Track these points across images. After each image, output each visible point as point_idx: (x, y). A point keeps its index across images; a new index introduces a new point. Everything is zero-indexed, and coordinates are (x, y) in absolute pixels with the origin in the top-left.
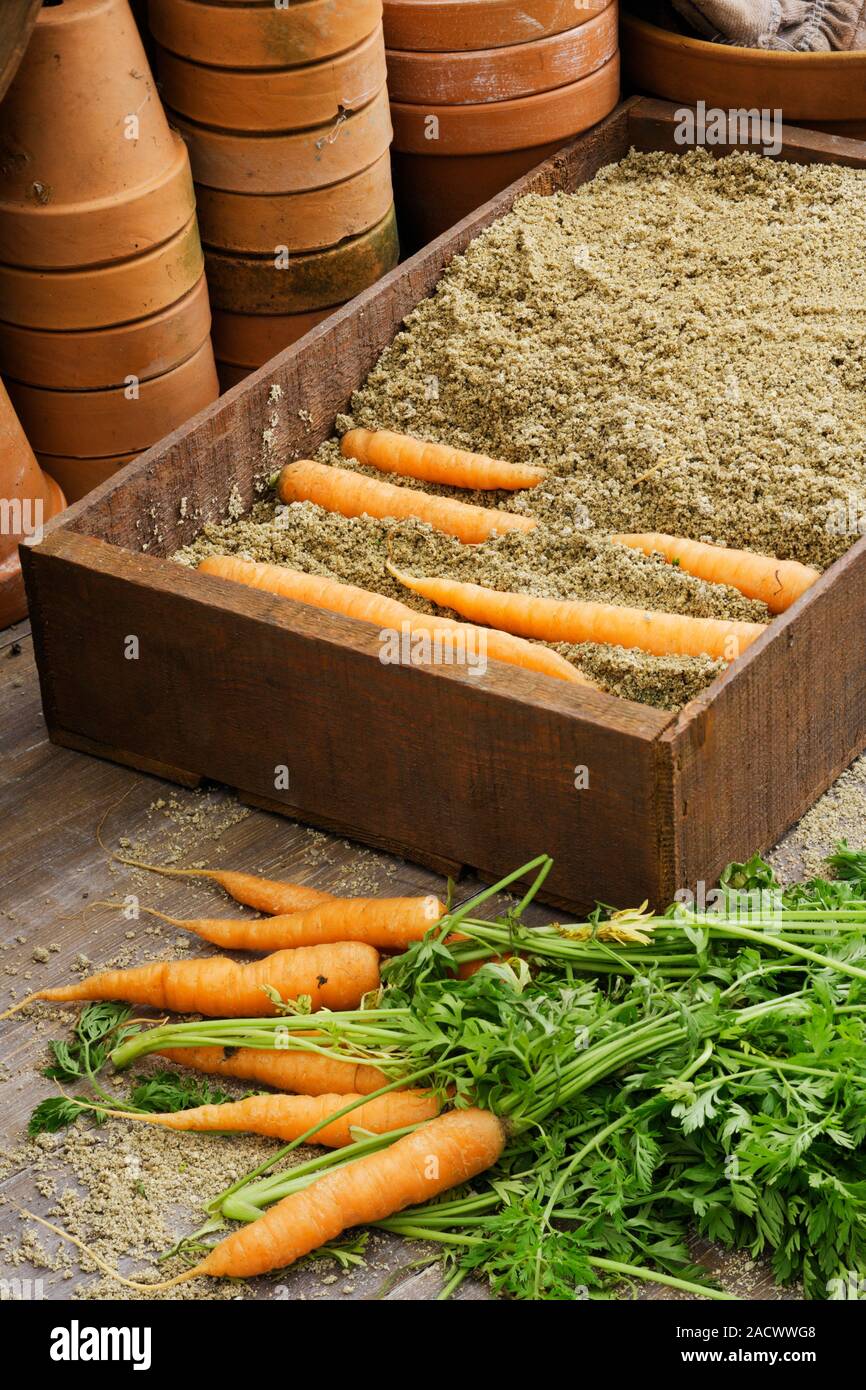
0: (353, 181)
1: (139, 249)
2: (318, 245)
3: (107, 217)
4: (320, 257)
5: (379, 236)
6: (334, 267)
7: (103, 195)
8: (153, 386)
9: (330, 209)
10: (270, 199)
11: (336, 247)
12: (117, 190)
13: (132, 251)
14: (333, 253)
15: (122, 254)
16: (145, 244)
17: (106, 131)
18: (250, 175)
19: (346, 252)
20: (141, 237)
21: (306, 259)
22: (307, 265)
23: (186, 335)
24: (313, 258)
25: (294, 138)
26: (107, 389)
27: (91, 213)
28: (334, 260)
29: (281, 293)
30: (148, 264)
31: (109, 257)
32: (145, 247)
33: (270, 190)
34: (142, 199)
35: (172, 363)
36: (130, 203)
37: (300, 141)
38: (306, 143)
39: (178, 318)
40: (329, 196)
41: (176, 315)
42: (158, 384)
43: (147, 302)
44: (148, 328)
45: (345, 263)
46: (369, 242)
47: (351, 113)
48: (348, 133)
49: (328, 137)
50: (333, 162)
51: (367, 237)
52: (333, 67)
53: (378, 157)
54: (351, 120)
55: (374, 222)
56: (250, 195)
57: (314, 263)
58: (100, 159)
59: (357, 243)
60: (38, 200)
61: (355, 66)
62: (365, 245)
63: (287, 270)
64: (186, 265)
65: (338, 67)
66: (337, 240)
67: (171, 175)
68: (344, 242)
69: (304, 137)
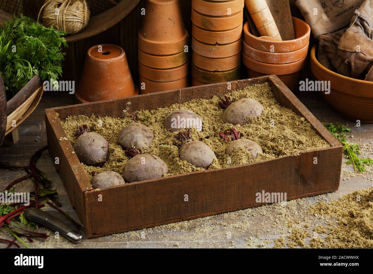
0: (219, 59)
2: (209, 70)
3: (154, 46)
4: (209, 72)
5: (226, 74)
6: (212, 76)
7: (155, 41)
9: (212, 63)
11: (212, 72)
12: (159, 41)
13: (158, 54)
14: (212, 73)
15: (156, 54)
16: (162, 54)
19: (215, 74)
20: (161, 52)
21: (206, 72)
23: (171, 77)
24: (207, 72)
25: (206, 45)
26: (150, 80)
27: (149, 43)
28: (212, 74)
30: (163, 58)
31: (153, 53)
32: (161, 54)
34: (163, 44)
35: (166, 81)
36: (160, 44)
37: (207, 46)
39: (169, 72)
40: (213, 60)
43: (161, 66)
45: (214, 76)
46: (222, 74)
47: (219, 45)
48: (219, 49)
49: (214, 48)
50: (214, 53)
51: (222, 73)
52: (216, 33)
53: (227, 56)
54: (219, 46)
55: (225, 70)
56: (197, 54)
57: (207, 73)
58: (157, 33)
59: (218, 73)
60: (145, 37)
61: (222, 35)
62: (221, 74)
63: (202, 73)
64: (174, 62)
65: (217, 34)
66: (213, 71)
67: (173, 42)
68: (215, 71)
69: (208, 45)
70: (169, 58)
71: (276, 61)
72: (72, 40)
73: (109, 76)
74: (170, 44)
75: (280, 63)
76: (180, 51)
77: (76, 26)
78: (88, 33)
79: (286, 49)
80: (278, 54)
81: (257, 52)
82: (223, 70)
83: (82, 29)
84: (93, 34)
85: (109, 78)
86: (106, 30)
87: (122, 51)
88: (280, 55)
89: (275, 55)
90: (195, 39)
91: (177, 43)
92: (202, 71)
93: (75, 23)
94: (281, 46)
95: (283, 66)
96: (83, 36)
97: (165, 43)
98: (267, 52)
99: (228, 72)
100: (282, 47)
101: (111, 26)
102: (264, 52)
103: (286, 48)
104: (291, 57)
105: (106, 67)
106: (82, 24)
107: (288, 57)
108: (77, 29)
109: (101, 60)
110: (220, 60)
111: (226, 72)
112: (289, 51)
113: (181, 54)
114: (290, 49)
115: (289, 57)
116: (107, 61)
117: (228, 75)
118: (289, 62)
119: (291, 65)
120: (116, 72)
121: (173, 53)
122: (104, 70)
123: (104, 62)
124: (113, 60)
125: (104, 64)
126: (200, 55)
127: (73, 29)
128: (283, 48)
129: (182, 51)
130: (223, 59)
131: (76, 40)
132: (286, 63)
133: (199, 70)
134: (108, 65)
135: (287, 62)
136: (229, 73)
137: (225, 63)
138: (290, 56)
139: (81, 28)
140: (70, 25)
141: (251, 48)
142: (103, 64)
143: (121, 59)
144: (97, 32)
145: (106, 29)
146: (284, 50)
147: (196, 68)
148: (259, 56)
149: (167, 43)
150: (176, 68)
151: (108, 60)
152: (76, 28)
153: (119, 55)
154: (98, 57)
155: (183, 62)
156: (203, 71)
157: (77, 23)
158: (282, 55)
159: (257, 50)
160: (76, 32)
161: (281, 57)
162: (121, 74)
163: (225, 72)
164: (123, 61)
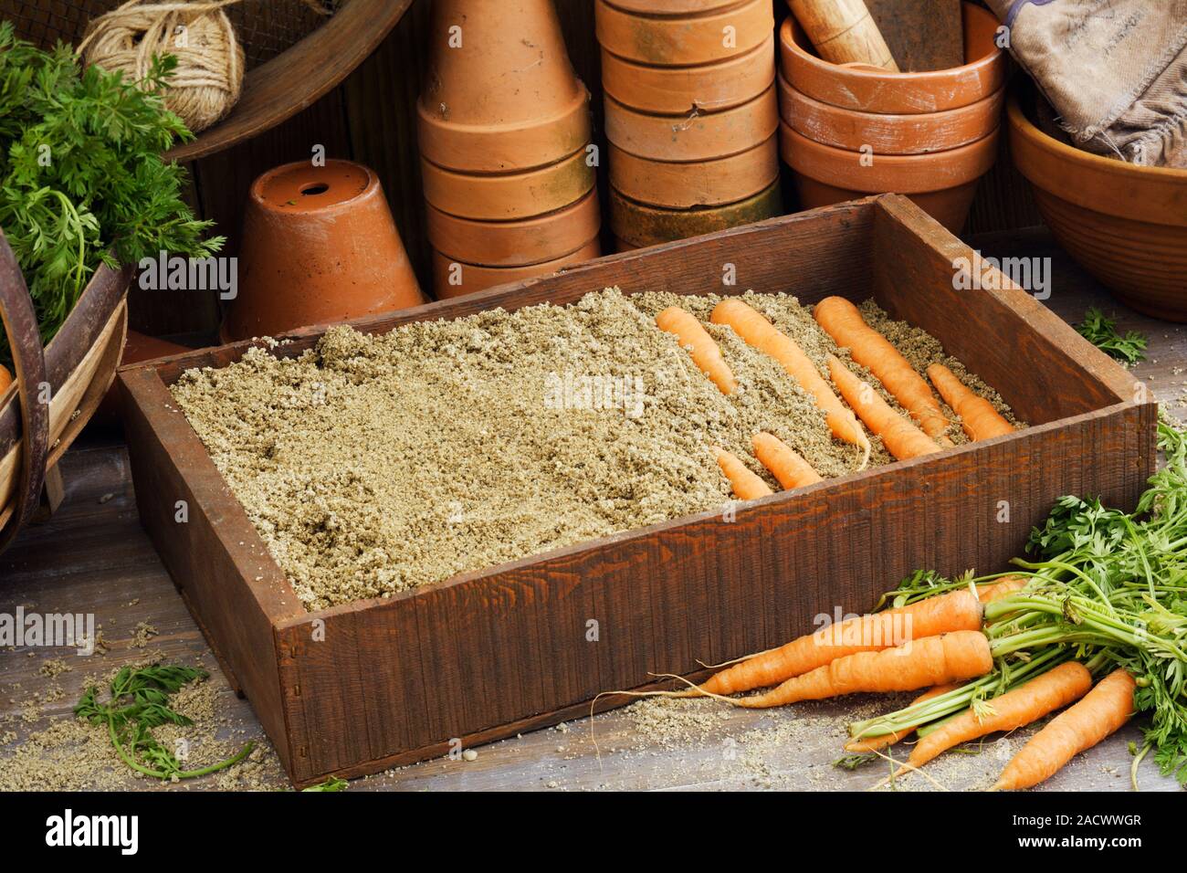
0: (707, 164)
1: (504, 169)
2: (673, 205)
3: (481, 141)
4: (675, 214)
5: (733, 212)
6: (686, 225)
7: (483, 124)
8: (513, 273)
9: (685, 181)
10: (641, 161)
11: (687, 210)
12: (494, 123)
13: (499, 169)
14: (686, 214)
15: (489, 169)
16: (510, 166)
17: (492, 78)
18: (629, 139)
19: (697, 216)
20: (507, 160)
21: (664, 213)
22: (665, 218)
23: (547, 243)
24: (670, 213)
25: (657, 119)
26: (478, 265)
27: (462, 134)
28: (686, 220)
29: (646, 234)
31: (480, 169)
32: (509, 169)
33: (640, 154)
35: (531, 260)
36: (500, 134)
37: (661, 123)
38: (665, 125)
40: (684, 170)
41: (536, 226)
42: (517, 272)
43: (509, 209)
44: (510, 229)
46: (721, 214)
47: (703, 113)
48: (702, 127)
49: (685, 125)
50: (687, 145)
51: (720, 210)
52: (689, 75)
53: (734, 151)
54: (704, 118)
55: (728, 200)
56: (628, 153)
57: (670, 217)
58: (486, 98)
59: (708, 212)
60: (443, 116)
61: (710, 78)
62: (717, 215)
63: (650, 217)
64: (552, 191)
65: (693, 75)
66: (689, 206)
67: (545, 122)
68: (695, 208)
69: (663, 120)
70: (535, 179)
71: (893, 144)
72: (197, 155)
73: (339, 264)
74: (536, 129)
75: (904, 152)
76: (569, 149)
77: (206, 105)
78: (249, 124)
79: (926, 103)
80: (899, 120)
81: (824, 112)
82: (721, 201)
83: (224, 112)
84: (267, 123)
85: (337, 271)
86: (310, 106)
87: (369, 175)
88: (906, 123)
89: (888, 124)
90: (617, 102)
91: (557, 123)
92: (650, 211)
93: (201, 94)
94: (908, 92)
95: (916, 162)
96: (232, 135)
97: (519, 128)
98: (861, 114)
99: (740, 205)
100: (911, 95)
101: (327, 91)
102: (849, 113)
103: (924, 99)
104: (943, 130)
105: (325, 236)
106: (222, 95)
107: (931, 129)
108: (208, 113)
109: (304, 213)
110: (711, 167)
111: (734, 207)
112: (934, 108)
113: (574, 161)
114: (937, 100)
115: (937, 131)
116: (326, 214)
117: (743, 218)
118: (934, 149)
119: (944, 159)
120: (360, 247)
121: (549, 161)
122: (316, 246)
123: (316, 216)
124: (345, 207)
125: (317, 226)
126: (640, 157)
127: (196, 113)
128: (915, 97)
129: (575, 150)
130: (716, 162)
131: (209, 151)
132: (926, 153)
133: (641, 209)
134: (330, 227)
135: (929, 149)
136: (744, 209)
137: (726, 174)
138: (939, 127)
139: (221, 109)
140: (182, 101)
141: (805, 100)
142: (312, 226)
143: (370, 201)
144: (279, 115)
145: (309, 100)
146: (920, 103)
147: (629, 205)
148: (834, 126)
149: (523, 127)
150: (560, 213)
151: (328, 210)
152: (206, 110)
153: (363, 189)
154: (289, 203)
155: (583, 188)
156: (655, 211)
157: (207, 92)
158: (912, 123)
159: (826, 108)
160: (206, 123)
161: (906, 130)
162: (377, 253)
163: (729, 208)
164: (377, 210)
